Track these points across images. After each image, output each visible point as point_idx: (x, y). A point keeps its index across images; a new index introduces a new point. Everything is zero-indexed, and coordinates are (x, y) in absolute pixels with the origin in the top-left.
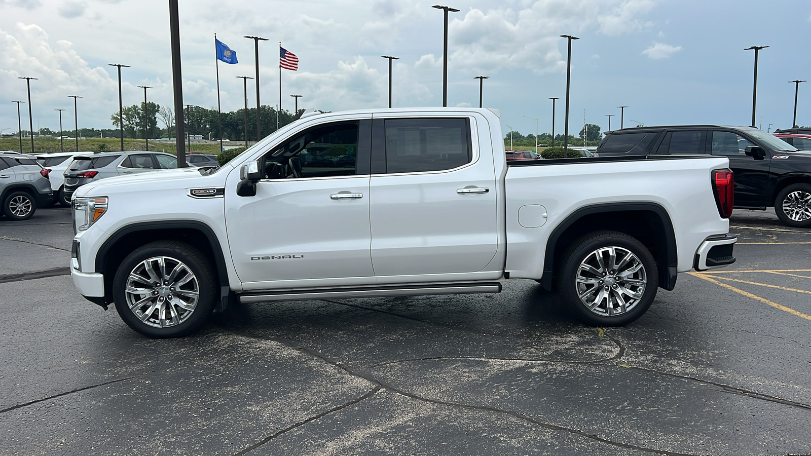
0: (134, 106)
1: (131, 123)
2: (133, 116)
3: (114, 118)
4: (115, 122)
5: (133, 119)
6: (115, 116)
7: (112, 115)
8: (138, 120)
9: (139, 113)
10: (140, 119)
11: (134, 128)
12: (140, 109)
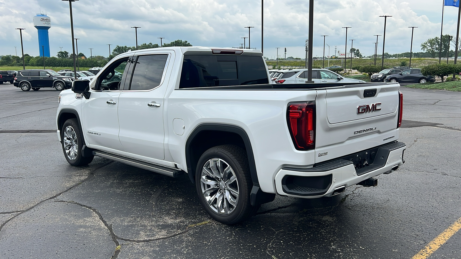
0: (436, 37)
1: (433, 48)
2: (434, 44)
3: (423, 45)
4: (423, 47)
5: (435, 46)
6: (424, 44)
7: (422, 44)
8: (437, 46)
9: (439, 42)
10: (439, 46)
11: (434, 51)
12: (439, 39)
